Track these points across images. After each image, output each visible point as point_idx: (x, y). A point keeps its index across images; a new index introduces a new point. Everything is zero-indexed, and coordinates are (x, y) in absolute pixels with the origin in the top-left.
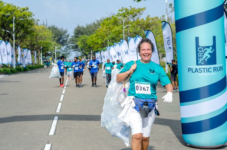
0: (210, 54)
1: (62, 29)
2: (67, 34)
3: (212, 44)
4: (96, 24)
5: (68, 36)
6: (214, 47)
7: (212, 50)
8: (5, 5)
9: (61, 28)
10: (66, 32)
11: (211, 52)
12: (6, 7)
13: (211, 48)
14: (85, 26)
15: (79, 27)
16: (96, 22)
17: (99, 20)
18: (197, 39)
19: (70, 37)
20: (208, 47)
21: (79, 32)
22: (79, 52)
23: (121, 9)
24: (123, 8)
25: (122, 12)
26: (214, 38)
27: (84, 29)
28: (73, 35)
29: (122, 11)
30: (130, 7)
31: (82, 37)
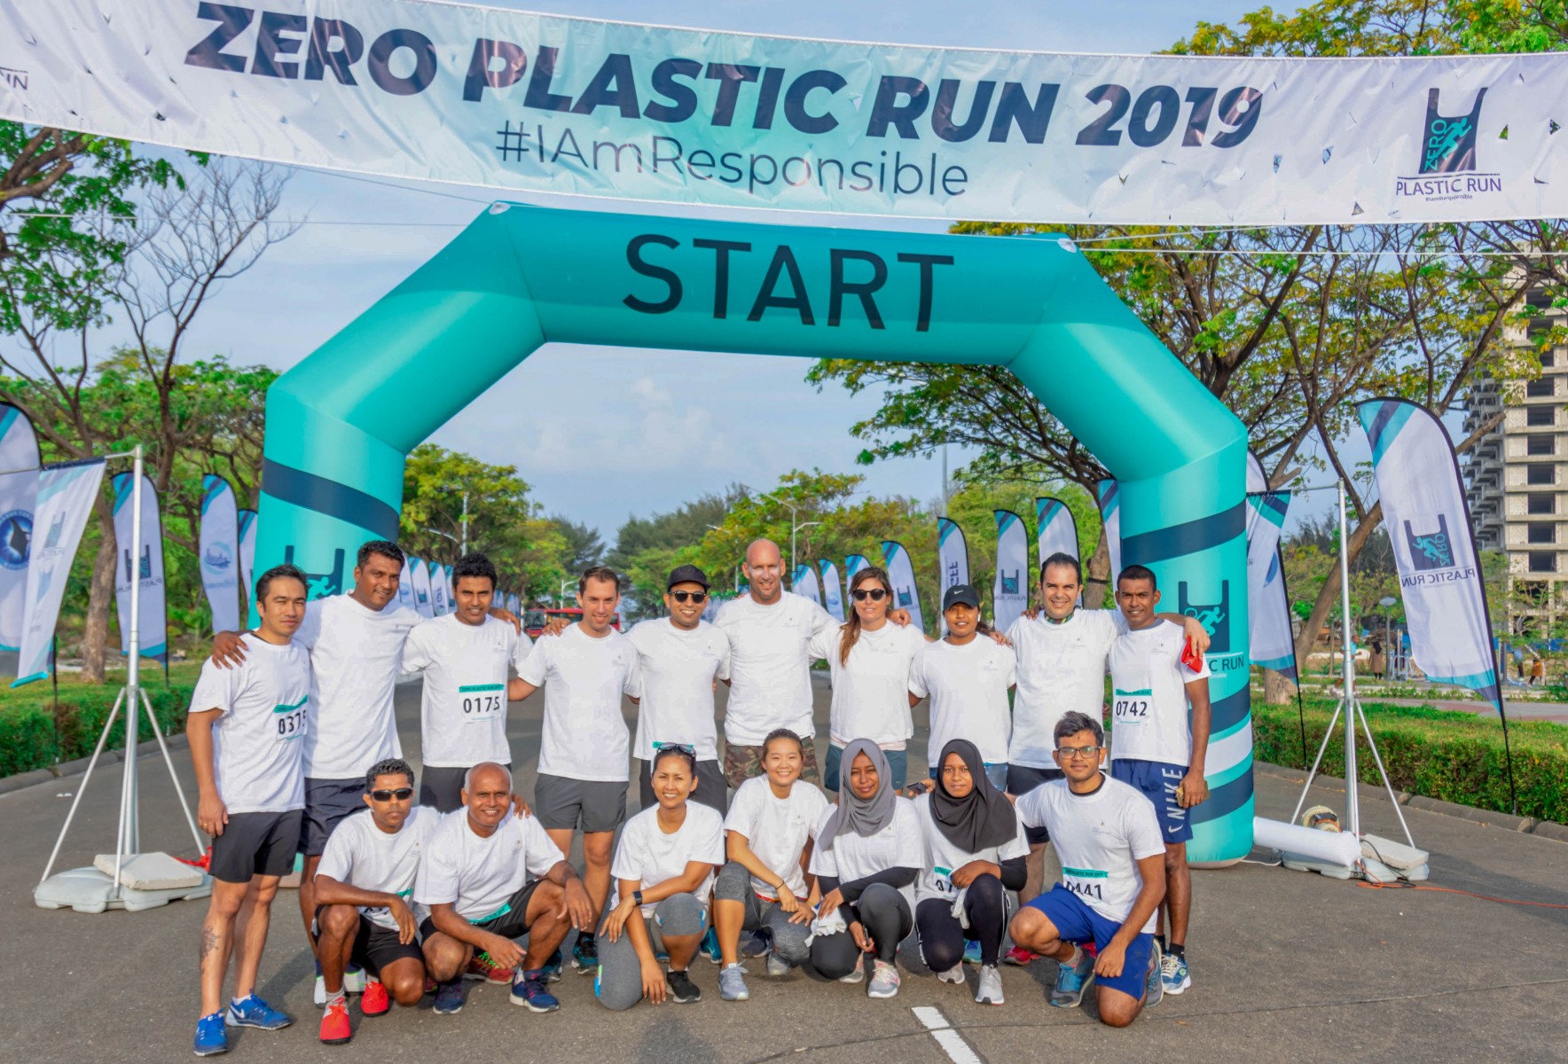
0: (1214, 624)
1: (582, 529)
2: (598, 543)
3: (1219, 601)
4: (686, 516)
5: (600, 549)
6: (1224, 607)
7: (1219, 616)
8: (446, 456)
9: (579, 525)
10: (593, 536)
11: (1218, 621)
12: (448, 461)
13: (1217, 610)
14: (652, 521)
15: (633, 523)
16: (685, 510)
17: (695, 502)
18: (1183, 587)
19: (604, 554)
20: (1211, 608)
21: (634, 538)
22: (633, 598)
23: (788, 474)
24: (794, 473)
25: (790, 485)
26: (1225, 584)
27: (651, 531)
28: (614, 545)
29: (790, 479)
30: (816, 469)
31: (647, 555)
